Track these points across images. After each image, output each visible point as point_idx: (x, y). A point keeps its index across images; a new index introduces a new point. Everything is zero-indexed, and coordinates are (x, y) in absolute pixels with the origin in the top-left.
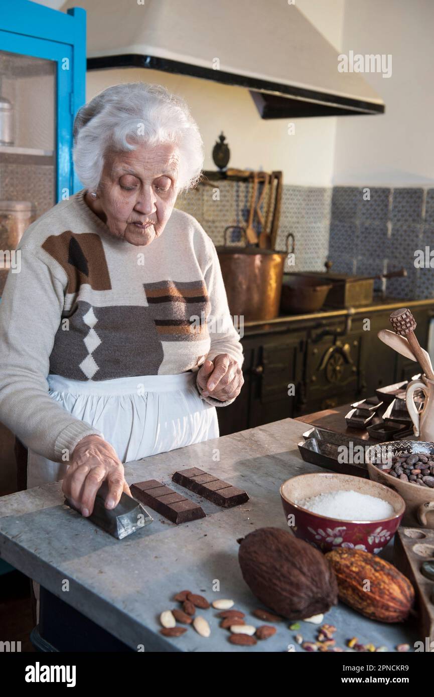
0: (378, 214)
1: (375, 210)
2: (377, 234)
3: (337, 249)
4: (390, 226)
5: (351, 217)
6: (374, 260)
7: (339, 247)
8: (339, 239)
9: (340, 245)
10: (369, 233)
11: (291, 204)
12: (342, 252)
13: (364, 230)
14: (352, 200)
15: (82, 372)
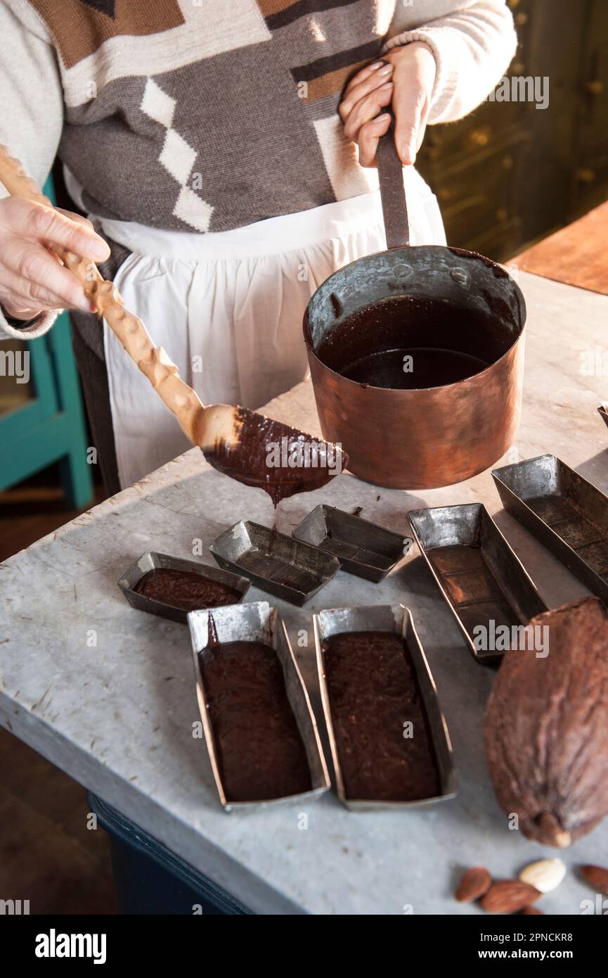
15: (184, 223)
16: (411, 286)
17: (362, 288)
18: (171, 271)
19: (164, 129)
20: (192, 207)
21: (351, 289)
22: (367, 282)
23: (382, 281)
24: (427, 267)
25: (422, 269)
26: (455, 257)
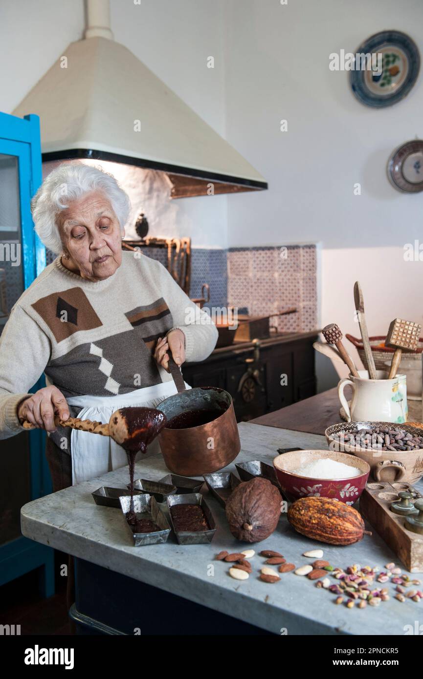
0: (266, 267)
1: (263, 264)
2: (267, 283)
3: (236, 297)
4: (276, 275)
5: (245, 271)
6: (267, 304)
7: (237, 296)
8: (237, 289)
9: (238, 294)
10: (261, 283)
11: (198, 263)
12: (240, 299)
13: (256, 281)
14: (245, 258)
15: (109, 391)
16: (190, 406)
17: (171, 409)
18: (103, 412)
19: (100, 358)
20: (112, 385)
21: (167, 409)
22: (173, 406)
23: (178, 405)
24: (194, 397)
25: (193, 399)
26: (204, 391)
